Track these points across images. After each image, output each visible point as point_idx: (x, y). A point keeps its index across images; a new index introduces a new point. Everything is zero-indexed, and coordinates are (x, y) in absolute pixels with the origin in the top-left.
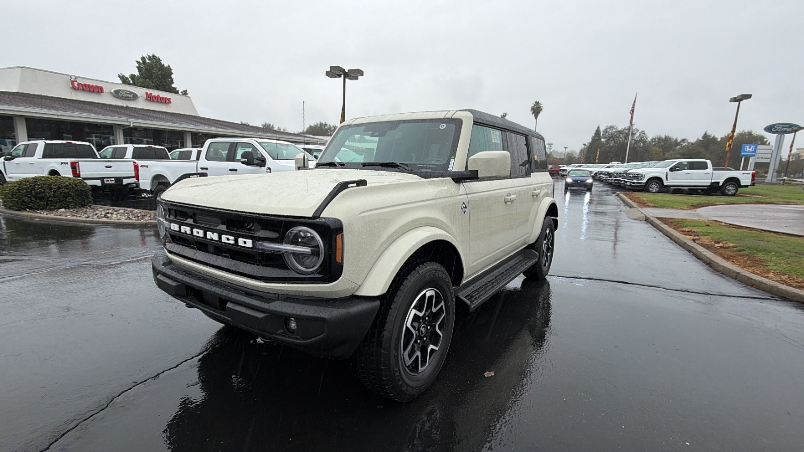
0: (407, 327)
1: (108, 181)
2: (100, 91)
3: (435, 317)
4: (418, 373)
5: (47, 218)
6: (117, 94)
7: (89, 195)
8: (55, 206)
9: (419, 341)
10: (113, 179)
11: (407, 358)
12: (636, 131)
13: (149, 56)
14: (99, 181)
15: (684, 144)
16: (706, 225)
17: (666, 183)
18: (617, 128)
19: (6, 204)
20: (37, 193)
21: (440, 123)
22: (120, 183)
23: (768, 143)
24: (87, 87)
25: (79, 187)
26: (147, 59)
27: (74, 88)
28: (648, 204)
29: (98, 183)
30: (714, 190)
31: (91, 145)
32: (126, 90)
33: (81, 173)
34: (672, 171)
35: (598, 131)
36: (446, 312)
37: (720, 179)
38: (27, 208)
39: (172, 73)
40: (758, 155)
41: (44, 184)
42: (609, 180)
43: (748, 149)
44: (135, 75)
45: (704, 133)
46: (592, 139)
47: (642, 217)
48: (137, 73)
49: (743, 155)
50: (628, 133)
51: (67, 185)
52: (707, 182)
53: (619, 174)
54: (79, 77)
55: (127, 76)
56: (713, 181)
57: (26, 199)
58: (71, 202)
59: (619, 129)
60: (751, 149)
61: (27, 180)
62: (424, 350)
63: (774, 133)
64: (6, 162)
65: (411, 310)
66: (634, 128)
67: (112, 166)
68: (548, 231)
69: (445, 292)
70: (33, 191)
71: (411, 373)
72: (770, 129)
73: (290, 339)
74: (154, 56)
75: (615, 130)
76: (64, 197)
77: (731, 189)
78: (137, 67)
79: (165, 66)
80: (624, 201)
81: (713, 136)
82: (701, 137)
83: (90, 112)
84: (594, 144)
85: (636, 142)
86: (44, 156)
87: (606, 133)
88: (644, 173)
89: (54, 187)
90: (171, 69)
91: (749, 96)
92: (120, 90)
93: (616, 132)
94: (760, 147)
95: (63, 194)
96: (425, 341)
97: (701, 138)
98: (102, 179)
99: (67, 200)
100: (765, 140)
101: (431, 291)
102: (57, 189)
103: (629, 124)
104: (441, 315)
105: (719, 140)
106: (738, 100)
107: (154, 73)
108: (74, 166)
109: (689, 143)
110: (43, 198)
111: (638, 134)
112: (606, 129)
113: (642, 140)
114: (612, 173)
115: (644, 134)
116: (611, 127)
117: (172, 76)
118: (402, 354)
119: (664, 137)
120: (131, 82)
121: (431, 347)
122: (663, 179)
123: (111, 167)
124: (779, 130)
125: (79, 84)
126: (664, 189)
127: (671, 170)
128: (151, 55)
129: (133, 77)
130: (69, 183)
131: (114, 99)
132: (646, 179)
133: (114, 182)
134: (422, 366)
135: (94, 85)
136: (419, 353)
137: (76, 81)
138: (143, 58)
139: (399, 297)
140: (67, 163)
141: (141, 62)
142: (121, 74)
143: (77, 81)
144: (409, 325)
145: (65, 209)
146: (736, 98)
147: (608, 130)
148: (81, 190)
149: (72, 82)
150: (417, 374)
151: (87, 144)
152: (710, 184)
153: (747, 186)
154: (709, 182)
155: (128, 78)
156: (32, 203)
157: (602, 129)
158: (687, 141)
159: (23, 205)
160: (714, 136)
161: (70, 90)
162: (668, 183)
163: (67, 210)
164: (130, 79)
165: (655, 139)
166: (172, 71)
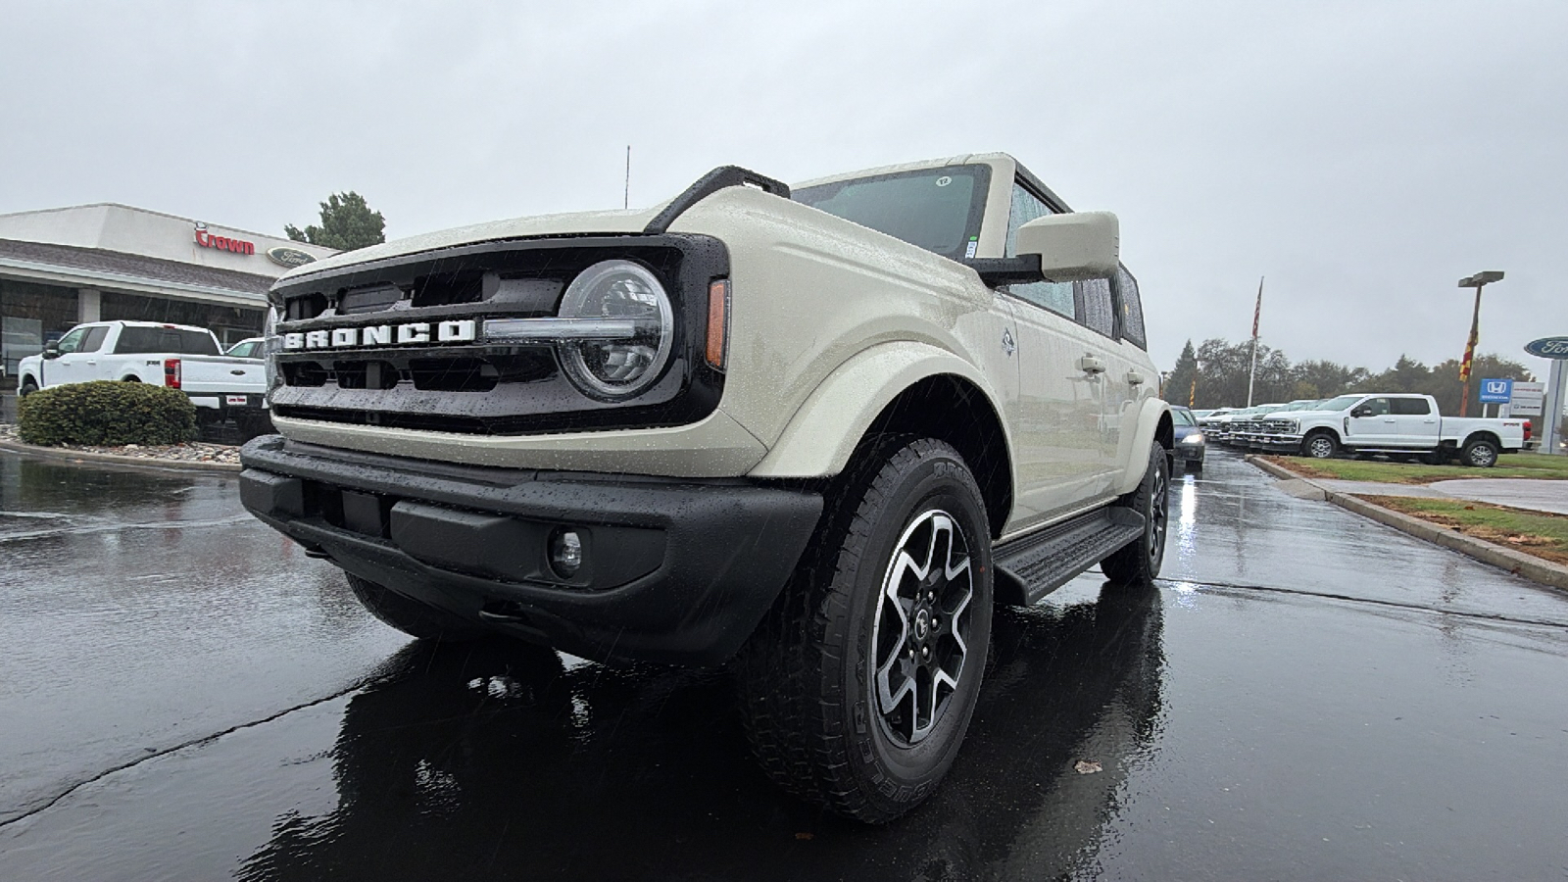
0: (887, 598)
1: (234, 400)
2: (247, 252)
3: (948, 593)
4: (908, 742)
5: (98, 459)
6: (279, 258)
7: (189, 422)
8: (119, 439)
9: (911, 652)
10: (245, 397)
11: (885, 689)
12: (1264, 351)
13: (345, 196)
14: (217, 399)
15: (1362, 378)
16: (1467, 508)
17: (1344, 440)
18: (1226, 344)
19: (24, 432)
20: (88, 413)
21: (935, 177)
22: (256, 406)
23: (1531, 377)
24: (224, 242)
25: (173, 405)
26: (340, 201)
27: (200, 244)
28: (1320, 474)
29: (214, 403)
30: (1446, 455)
31: (212, 334)
32: (295, 252)
33: (182, 382)
34: (1357, 417)
35: (1188, 350)
36: (973, 588)
37: (1456, 434)
38: (64, 440)
39: (383, 226)
40: (1515, 401)
41: (105, 395)
42: (1222, 436)
43: (1494, 389)
44: (315, 228)
45: (1400, 358)
46: (1177, 366)
47: (1318, 493)
48: (319, 224)
49: (1486, 401)
50: (1248, 353)
51: (149, 399)
52: (1431, 440)
53: (1244, 425)
54: (213, 226)
55: (301, 228)
56: (1443, 438)
57: (65, 423)
58: (152, 433)
59: (1231, 346)
60: (1499, 389)
61: (73, 388)
62: (924, 679)
63: (1545, 356)
64: (46, 361)
65: (899, 554)
66: (1260, 345)
67: (244, 371)
68: (1158, 474)
69: (973, 532)
70: (80, 408)
71: (893, 739)
72: (1536, 348)
73: (560, 592)
74: (353, 194)
75: (1222, 348)
76: (140, 421)
77: (1482, 453)
78: (321, 213)
79: (372, 213)
80: (1265, 469)
81: (1417, 363)
82: (1395, 364)
83: (223, 284)
84: (1181, 376)
85: (1267, 371)
86: (119, 350)
87: (1206, 353)
88: (1299, 420)
89: (123, 401)
90: (381, 218)
91: (1499, 276)
92: (283, 251)
93: (1224, 351)
94: (1517, 385)
95: (139, 416)
96: (926, 657)
97: (1393, 368)
98: (222, 396)
99: (145, 428)
100: (1525, 373)
101: (942, 517)
102: (128, 407)
103: (1250, 337)
104: (966, 594)
105: (1431, 371)
106: (1478, 282)
107: (351, 224)
108: (171, 369)
109: (1371, 377)
110: (99, 422)
111: (1268, 356)
112: (1206, 345)
113: (1277, 366)
114: (1228, 424)
115: (1281, 356)
116: (1213, 342)
117: (383, 231)
118: (874, 673)
119: (1319, 364)
120: (308, 240)
121: (940, 675)
122: (1339, 432)
123: (242, 373)
124: (1556, 351)
125: (210, 237)
126: (1343, 451)
127: (1355, 414)
128: (348, 193)
129: (311, 231)
130: (154, 396)
131: (272, 266)
132: (1303, 432)
133: (245, 403)
134: (921, 725)
135: (238, 240)
136: (911, 684)
137: (205, 232)
138: (334, 199)
139: (870, 503)
140: (158, 363)
141: (329, 204)
142: (291, 225)
143: (208, 231)
144: (892, 593)
145: (139, 444)
146: (1471, 279)
147: (1210, 347)
148: (174, 410)
149: (199, 234)
150: (905, 746)
151: (205, 330)
152: (1436, 444)
153: (1514, 450)
154: (1434, 441)
155: (302, 234)
156: (77, 431)
157: (1196, 347)
158: (1367, 373)
159: (57, 435)
160: (1420, 365)
161: (193, 247)
162: (1348, 440)
163: (142, 447)
164: (305, 235)
165: (1302, 368)
166: (384, 222)
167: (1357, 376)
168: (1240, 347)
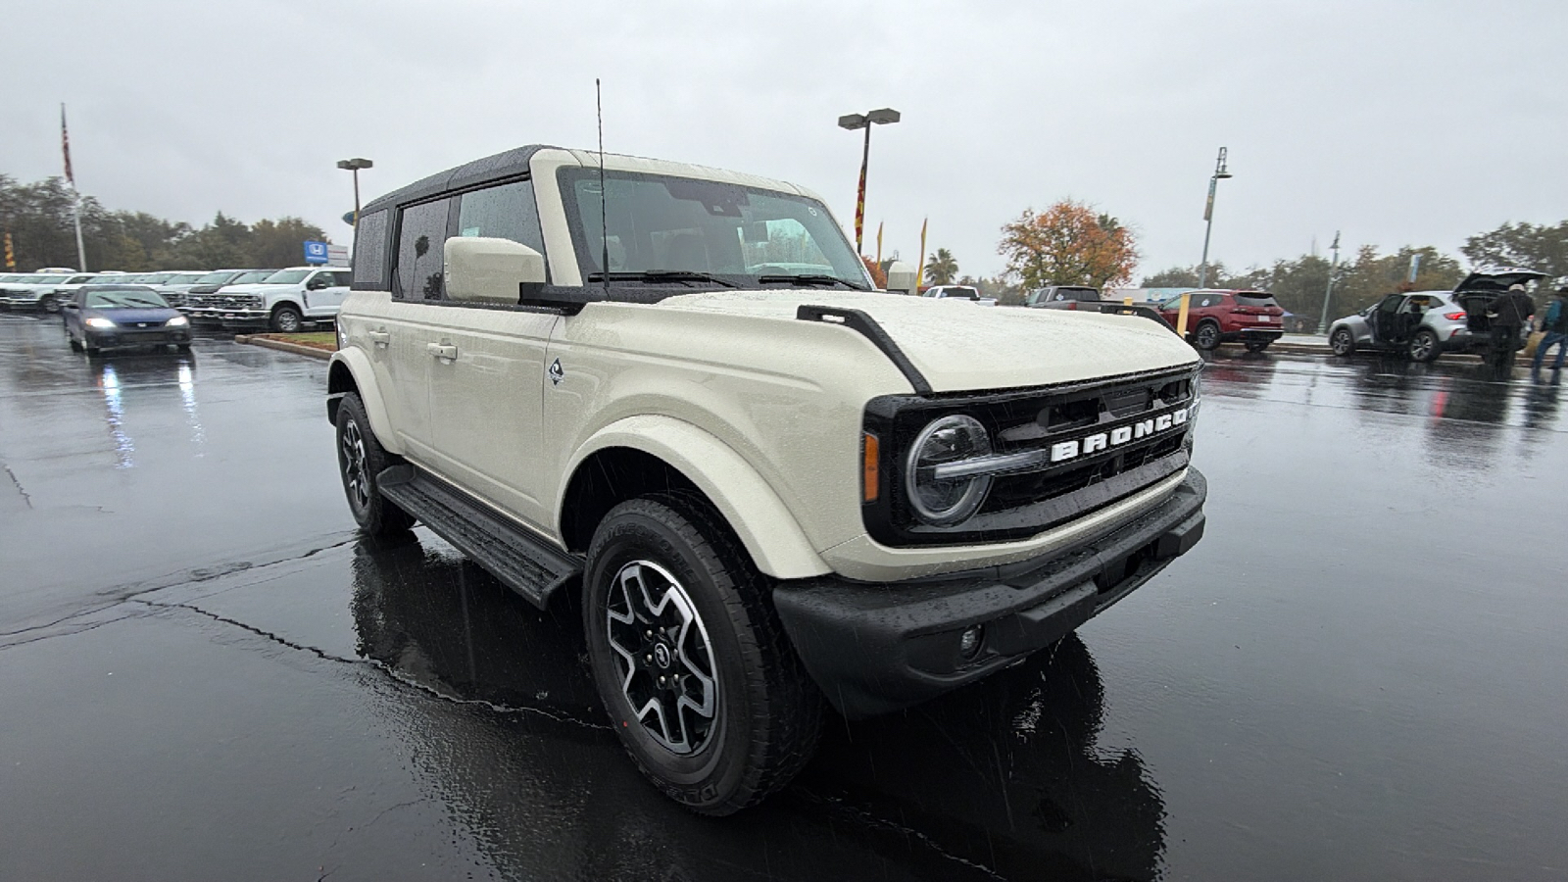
12: (72, 197)
15: (185, 232)
17: (306, 313)
34: (312, 289)
40: (331, 262)
43: (314, 250)
45: (217, 215)
50: (53, 197)
60: (319, 251)
81: (236, 221)
82: (214, 221)
88: (261, 294)
97: (213, 225)
105: (250, 230)
111: (80, 203)
113: (95, 217)
115: (95, 203)
122: (299, 304)
127: (311, 286)
132: (269, 307)
162: (310, 311)
167: (180, 232)
168: (36, 188)
